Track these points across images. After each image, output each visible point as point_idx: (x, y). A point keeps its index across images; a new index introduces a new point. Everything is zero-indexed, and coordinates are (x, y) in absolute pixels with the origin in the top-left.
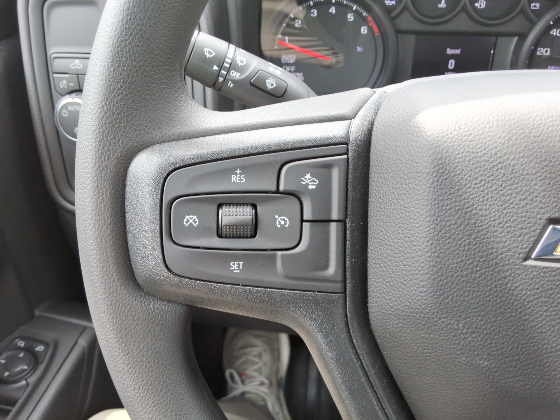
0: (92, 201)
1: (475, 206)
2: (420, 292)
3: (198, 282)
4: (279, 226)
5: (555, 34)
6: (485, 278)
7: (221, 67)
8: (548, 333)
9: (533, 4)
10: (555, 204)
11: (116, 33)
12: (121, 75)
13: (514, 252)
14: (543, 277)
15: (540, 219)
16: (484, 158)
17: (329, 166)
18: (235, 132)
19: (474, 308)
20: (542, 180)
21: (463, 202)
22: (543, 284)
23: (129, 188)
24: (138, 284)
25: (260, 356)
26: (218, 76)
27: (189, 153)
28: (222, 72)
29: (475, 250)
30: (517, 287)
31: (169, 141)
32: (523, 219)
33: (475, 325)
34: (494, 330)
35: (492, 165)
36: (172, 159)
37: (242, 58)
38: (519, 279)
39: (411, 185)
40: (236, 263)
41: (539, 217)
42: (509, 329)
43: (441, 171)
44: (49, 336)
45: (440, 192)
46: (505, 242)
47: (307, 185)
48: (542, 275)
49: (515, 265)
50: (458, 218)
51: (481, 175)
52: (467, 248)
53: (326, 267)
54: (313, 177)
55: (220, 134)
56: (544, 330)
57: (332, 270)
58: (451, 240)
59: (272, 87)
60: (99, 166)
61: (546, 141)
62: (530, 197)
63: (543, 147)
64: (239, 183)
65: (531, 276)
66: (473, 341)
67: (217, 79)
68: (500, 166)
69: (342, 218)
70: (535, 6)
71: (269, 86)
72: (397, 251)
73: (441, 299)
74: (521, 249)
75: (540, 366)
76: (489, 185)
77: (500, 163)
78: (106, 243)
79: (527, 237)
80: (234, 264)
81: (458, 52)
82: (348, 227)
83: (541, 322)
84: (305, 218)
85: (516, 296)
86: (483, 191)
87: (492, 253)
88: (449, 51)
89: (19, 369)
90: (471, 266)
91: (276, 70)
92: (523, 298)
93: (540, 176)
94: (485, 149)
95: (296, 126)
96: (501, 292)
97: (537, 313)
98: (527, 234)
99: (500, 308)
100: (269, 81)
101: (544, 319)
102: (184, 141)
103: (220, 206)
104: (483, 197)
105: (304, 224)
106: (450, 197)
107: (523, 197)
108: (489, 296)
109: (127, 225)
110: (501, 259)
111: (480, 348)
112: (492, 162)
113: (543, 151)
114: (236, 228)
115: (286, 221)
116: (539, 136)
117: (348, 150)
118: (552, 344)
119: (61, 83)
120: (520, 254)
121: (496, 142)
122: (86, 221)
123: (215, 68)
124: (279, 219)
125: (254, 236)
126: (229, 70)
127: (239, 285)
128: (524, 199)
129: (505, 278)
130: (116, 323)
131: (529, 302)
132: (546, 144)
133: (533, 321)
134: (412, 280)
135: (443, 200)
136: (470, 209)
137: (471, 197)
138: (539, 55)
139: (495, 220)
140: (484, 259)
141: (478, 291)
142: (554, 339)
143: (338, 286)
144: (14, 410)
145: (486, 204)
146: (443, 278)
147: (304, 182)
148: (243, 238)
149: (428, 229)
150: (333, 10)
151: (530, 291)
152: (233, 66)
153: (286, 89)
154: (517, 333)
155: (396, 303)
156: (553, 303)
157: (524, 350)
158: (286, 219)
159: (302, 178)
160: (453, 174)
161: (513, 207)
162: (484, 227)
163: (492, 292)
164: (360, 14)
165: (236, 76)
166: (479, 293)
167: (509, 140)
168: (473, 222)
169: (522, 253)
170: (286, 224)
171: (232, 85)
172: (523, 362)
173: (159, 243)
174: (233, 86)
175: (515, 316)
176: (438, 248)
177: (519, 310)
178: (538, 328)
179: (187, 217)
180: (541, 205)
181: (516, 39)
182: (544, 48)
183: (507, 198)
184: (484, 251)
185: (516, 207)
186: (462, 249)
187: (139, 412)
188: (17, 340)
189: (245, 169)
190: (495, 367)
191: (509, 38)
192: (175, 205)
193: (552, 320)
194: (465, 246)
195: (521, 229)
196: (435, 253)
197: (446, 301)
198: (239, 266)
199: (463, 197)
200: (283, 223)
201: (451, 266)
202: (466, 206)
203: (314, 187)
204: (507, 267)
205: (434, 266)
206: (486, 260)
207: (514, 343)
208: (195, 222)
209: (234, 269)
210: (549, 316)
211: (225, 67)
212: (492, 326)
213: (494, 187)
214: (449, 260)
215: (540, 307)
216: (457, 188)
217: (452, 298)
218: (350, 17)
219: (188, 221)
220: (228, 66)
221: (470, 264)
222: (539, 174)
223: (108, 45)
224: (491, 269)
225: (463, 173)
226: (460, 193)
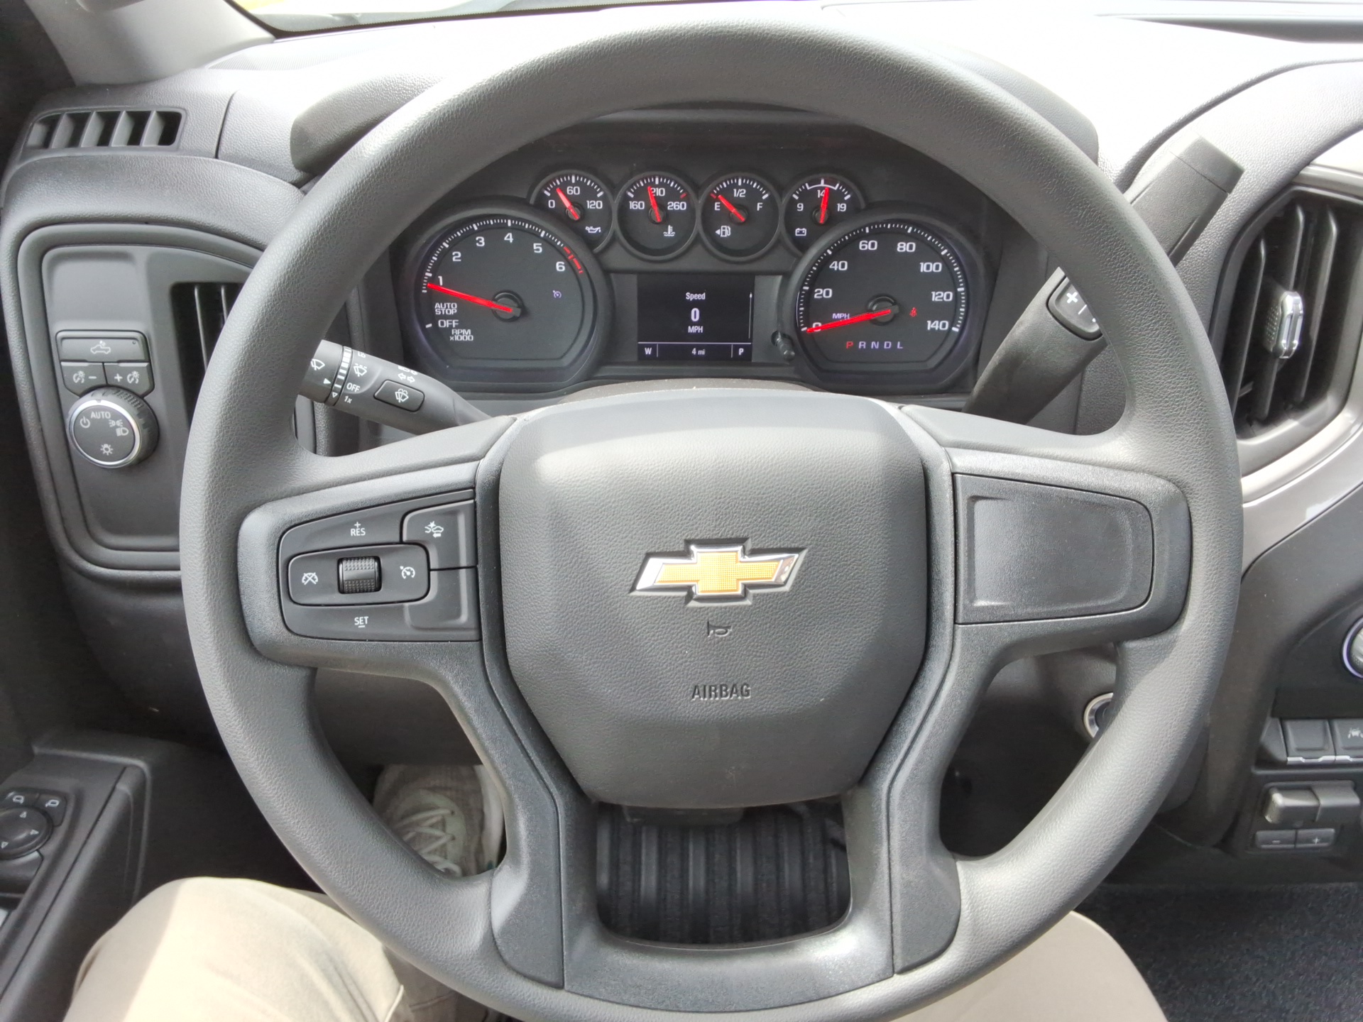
0: (203, 565)
1: (586, 546)
2: (547, 630)
3: (321, 640)
4: (405, 577)
5: (836, 268)
6: (599, 611)
7: (334, 380)
8: (658, 656)
9: (798, 230)
10: (651, 540)
11: (224, 401)
12: (230, 439)
13: (622, 585)
14: (647, 605)
15: (640, 554)
16: (589, 502)
17: (454, 513)
18: (352, 483)
19: (593, 640)
20: (639, 519)
21: (575, 543)
22: (648, 612)
23: (241, 550)
24: (255, 649)
25: (442, 824)
26: (331, 391)
27: (304, 510)
28: (336, 385)
29: (589, 585)
30: (627, 616)
31: (282, 498)
32: (626, 555)
33: (596, 656)
34: (612, 659)
35: (597, 507)
36: (287, 518)
37: (361, 367)
38: (628, 609)
39: (531, 529)
40: (361, 618)
41: (639, 552)
42: (624, 656)
43: (555, 515)
44: (66, 784)
45: (555, 535)
46: (613, 576)
47: (432, 533)
48: (646, 603)
49: (623, 597)
50: (573, 558)
51: (589, 517)
52: (582, 584)
53: (458, 614)
54: (437, 525)
55: (336, 486)
56: (654, 654)
57: (465, 617)
58: (568, 578)
59: (403, 401)
60: (210, 530)
61: (641, 484)
62: (630, 535)
63: (639, 490)
64: (359, 537)
65: (637, 605)
66: (596, 671)
67: (330, 394)
68: (603, 508)
69: (471, 564)
70: (801, 232)
71: (400, 399)
72: (525, 593)
73: (565, 634)
74: (627, 581)
75: (655, 687)
76: (596, 526)
77: (603, 506)
78: (220, 608)
79: (630, 571)
80: (359, 620)
81: (703, 297)
82: (480, 573)
83: (651, 646)
84: (432, 567)
85: (627, 624)
86: (591, 532)
87: (603, 587)
88: (690, 297)
89: (22, 836)
90: (587, 601)
91: (408, 378)
92: (633, 625)
93: (637, 516)
94: (590, 494)
95: (419, 472)
96: (614, 622)
97: (646, 639)
98: (630, 568)
99: (615, 637)
100: (399, 393)
101: (653, 644)
102: (298, 497)
103: (340, 561)
104: (592, 537)
105: (432, 572)
106: (564, 538)
107: (624, 535)
108: (605, 626)
109: (240, 587)
110: (611, 592)
111: (603, 676)
112: (596, 505)
113: (639, 493)
114: (359, 582)
115: (411, 572)
116: (636, 480)
117: (474, 493)
118: (662, 666)
119: (75, 375)
120: (626, 586)
121: (599, 487)
122: (196, 586)
123: (326, 382)
124: (404, 570)
125: (378, 589)
126: (344, 383)
127: (365, 641)
128: (626, 537)
129: (616, 609)
130: (234, 691)
131: (638, 629)
132: (641, 487)
133: (643, 646)
134: (539, 619)
135: (558, 542)
136: (581, 549)
137: (582, 537)
138: (817, 299)
139: (603, 557)
140: (597, 593)
141: (595, 623)
142: (664, 661)
143: (473, 634)
144: (26, 898)
145: (594, 544)
146: (564, 614)
147: (428, 530)
148: (367, 592)
149: (548, 569)
150: (509, 237)
151: (638, 618)
152: (350, 377)
153: (423, 401)
154: (632, 658)
155: (529, 645)
156: (658, 628)
157: (639, 674)
158: (412, 569)
159: (426, 527)
160: (565, 517)
161: (617, 545)
162: (595, 564)
163: (607, 623)
164: (553, 245)
165: (354, 390)
166: (596, 625)
167: (610, 484)
168: (585, 560)
169: (628, 585)
170: (412, 574)
171: (350, 401)
172: (640, 685)
173: (277, 604)
174: (352, 402)
175: (628, 643)
176: (558, 587)
177: (631, 638)
178: (649, 653)
179: (306, 575)
180: (639, 542)
181: (779, 278)
182: (823, 289)
183: (612, 537)
184: (596, 586)
185: (620, 544)
186: (578, 586)
187: (264, 783)
188: (11, 794)
189: (364, 523)
190: (618, 693)
191: (772, 277)
192: (293, 563)
193: (660, 643)
194: (580, 583)
195: (625, 563)
196: (555, 591)
197: (570, 636)
198: (364, 621)
199: (575, 538)
200: (408, 573)
201: (570, 603)
202: (578, 546)
203: (439, 535)
204: (616, 599)
205: (556, 604)
206: (599, 595)
207: (630, 668)
208: (314, 579)
209: (359, 625)
210: (657, 640)
211: (340, 380)
212: (610, 655)
213: (600, 528)
214: (568, 597)
215: (648, 632)
216: (569, 530)
217: (574, 633)
218: (538, 248)
219: (306, 579)
220: (343, 378)
221: (585, 600)
222: (636, 514)
223: (216, 413)
224: (604, 602)
225: (573, 516)
226: (572, 535)
